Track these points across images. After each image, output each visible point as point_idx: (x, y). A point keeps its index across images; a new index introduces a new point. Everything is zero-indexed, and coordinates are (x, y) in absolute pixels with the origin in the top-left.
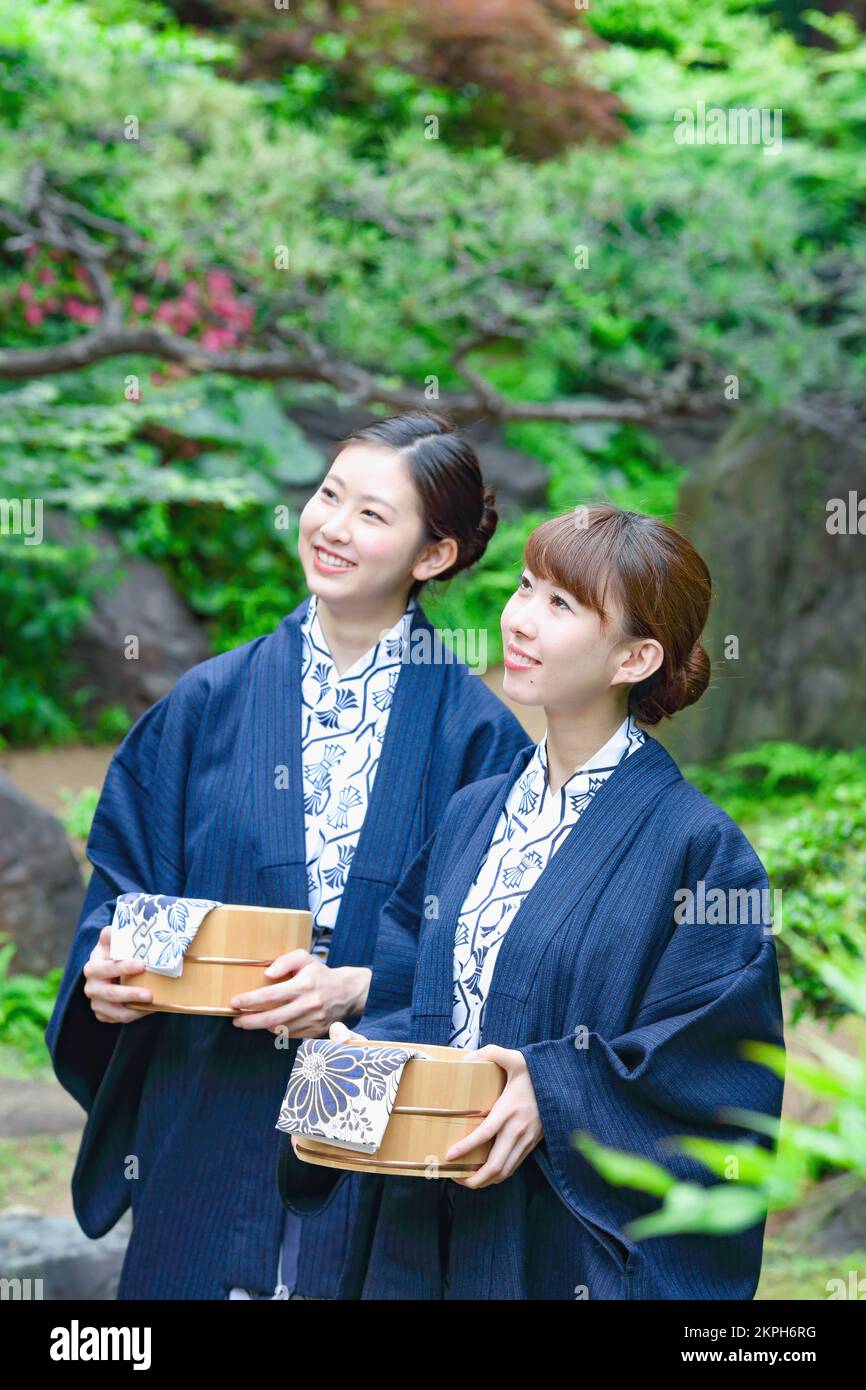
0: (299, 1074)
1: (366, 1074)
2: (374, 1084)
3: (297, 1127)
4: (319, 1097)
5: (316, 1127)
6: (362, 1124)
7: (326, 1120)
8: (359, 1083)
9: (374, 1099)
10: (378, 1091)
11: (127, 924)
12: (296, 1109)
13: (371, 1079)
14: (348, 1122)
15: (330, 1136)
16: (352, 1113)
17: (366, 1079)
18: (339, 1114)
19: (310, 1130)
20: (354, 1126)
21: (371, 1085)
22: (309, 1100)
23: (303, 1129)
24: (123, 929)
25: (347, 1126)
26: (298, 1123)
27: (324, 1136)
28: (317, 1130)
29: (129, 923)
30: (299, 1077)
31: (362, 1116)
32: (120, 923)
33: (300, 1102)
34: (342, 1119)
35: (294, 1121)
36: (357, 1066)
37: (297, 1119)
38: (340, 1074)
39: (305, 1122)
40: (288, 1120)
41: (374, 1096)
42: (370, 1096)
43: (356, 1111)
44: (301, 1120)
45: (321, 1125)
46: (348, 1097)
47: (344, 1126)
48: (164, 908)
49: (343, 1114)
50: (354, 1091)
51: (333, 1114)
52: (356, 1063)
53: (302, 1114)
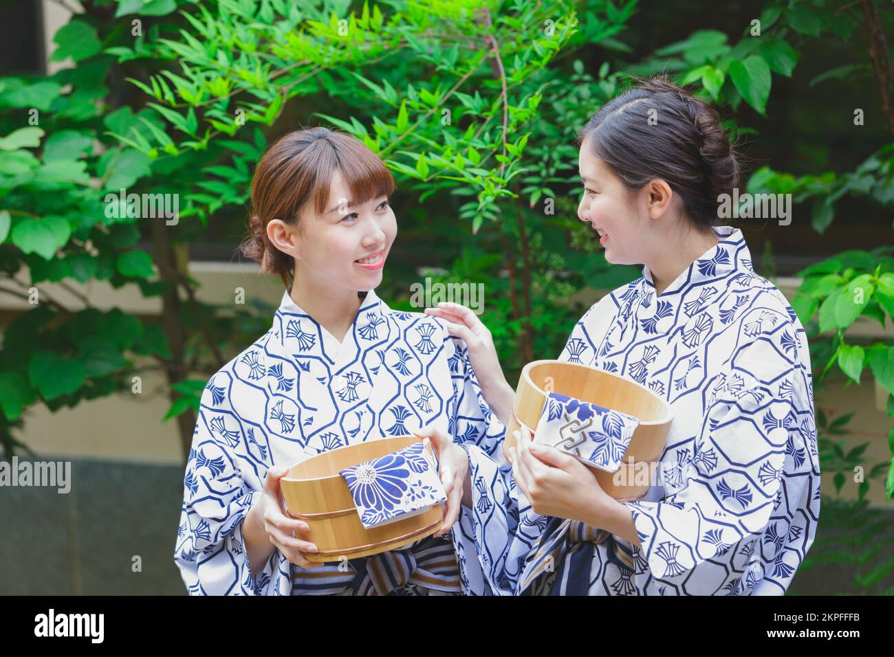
0: (358, 485)
1: (406, 459)
2: (416, 462)
3: (383, 517)
4: (382, 491)
5: (395, 510)
6: (426, 491)
7: (398, 502)
8: (405, 466)
9: (422, 472)
10: (422, 465)
11: (556, 418)
12: (373, 507)
13: (411, 460)
14: (415, 495)
15: (407, 510)
16: (413, 488)
17: (408, 462)
18: (405, 493)
19: (392, 514)
20: (420, 494)
21: (414, 464)
22: (377, 497)
23: (387, 516)
24: (550, 422)
25: (416, 497)
26: (381, 514)
27: (404, 512)
28: (397, 511)
29: (559, 417)
30: (359, 487)
31: (422, 486)
32: (550, 416)
33: (372, 501)
34: (409, 495)
35: (377, 514)
36: (398, 458)
37: (379, 512)
38: (388, 468)
39: (385, 511)
40: (373, 517)
41: (421, 470)
42: (418, 471)
43: (415, 485)
44: (382, 511)
45: (396, 507)
46: (403, 480)
47: (413, 499)
48: (599, 413)
49: (408, 491)
50: (405, 474)
51: (400, 495)
52: (395, 456)
53: (379, 507)
